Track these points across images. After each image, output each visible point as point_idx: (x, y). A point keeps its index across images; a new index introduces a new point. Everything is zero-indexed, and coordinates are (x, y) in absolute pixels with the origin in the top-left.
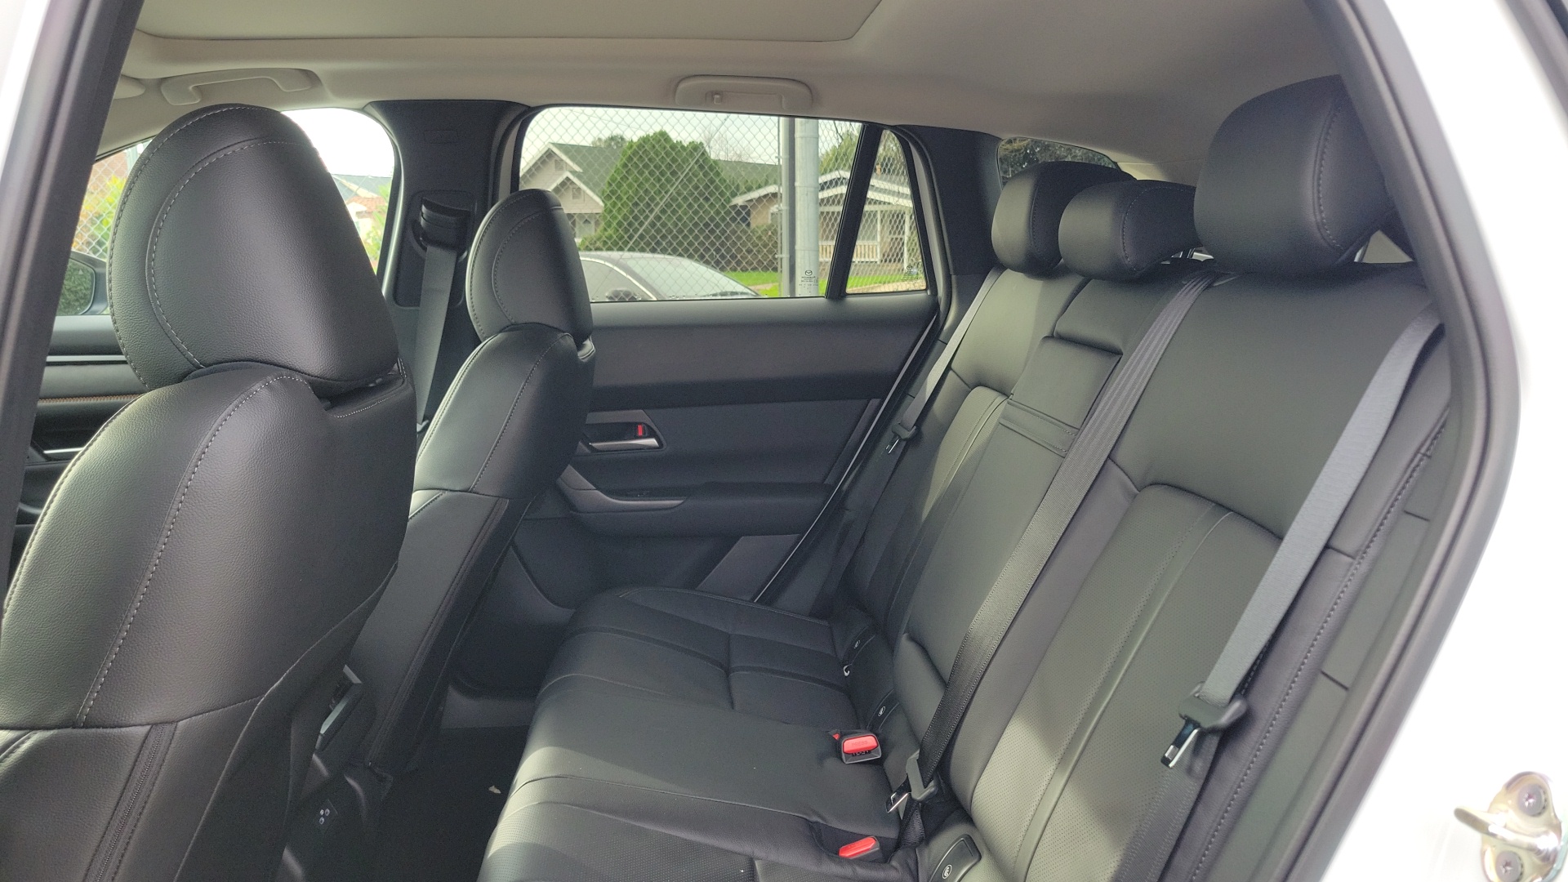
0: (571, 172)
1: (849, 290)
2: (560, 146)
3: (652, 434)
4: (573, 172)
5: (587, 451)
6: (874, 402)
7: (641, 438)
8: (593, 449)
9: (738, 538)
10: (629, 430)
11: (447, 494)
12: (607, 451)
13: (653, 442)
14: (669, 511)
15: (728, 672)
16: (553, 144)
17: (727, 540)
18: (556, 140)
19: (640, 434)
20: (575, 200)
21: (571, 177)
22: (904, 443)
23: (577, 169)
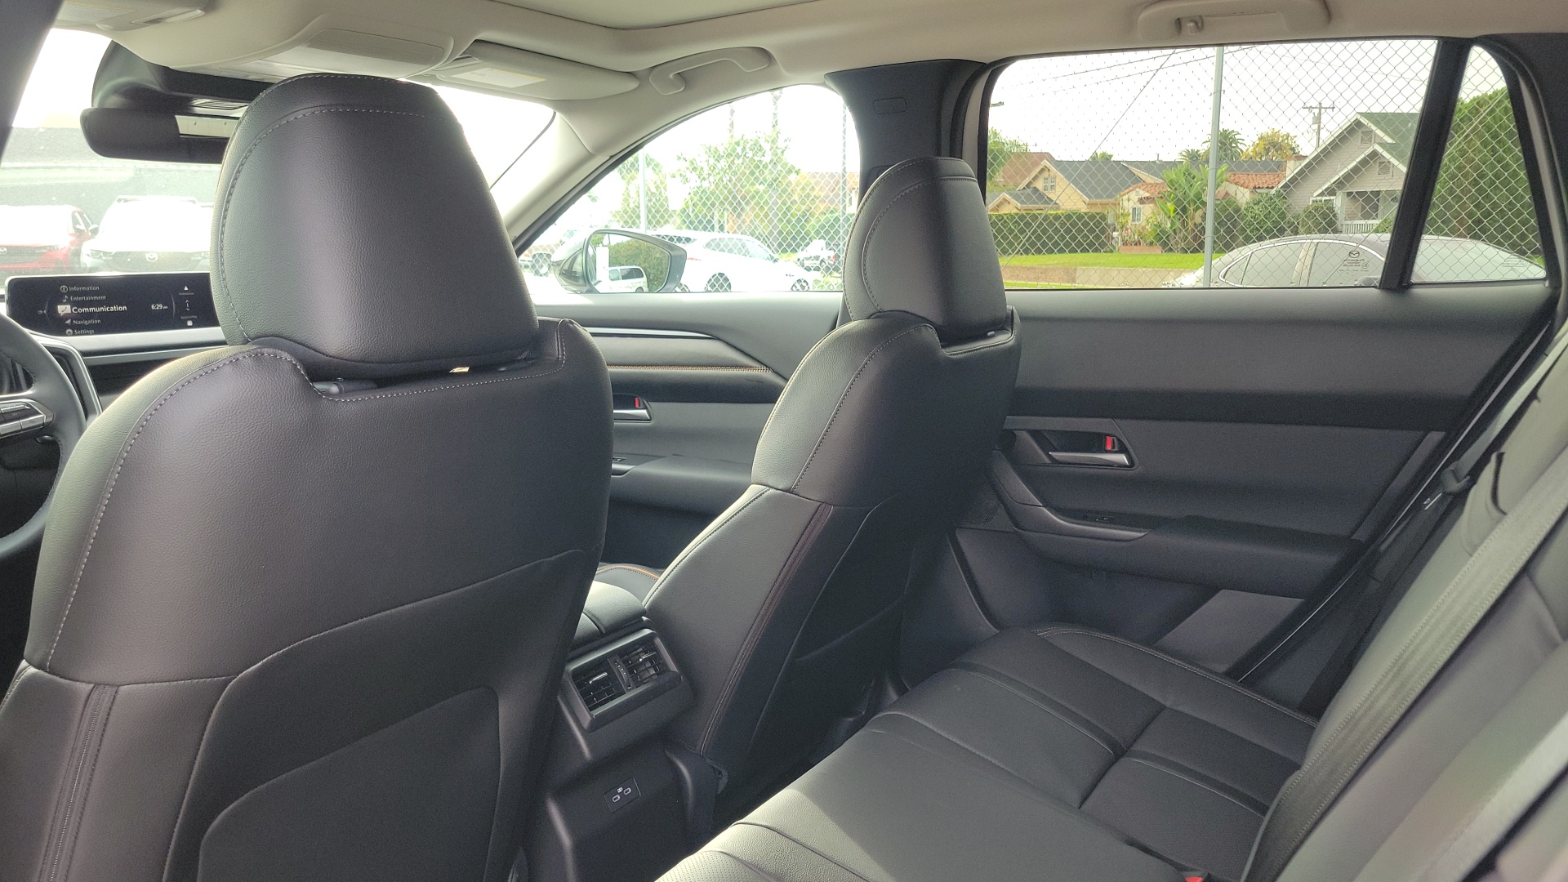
0: (1380, 144)
1: (1414, 280)
2: (1369, 116)
3: (1123, 450)
4: (1383, 145)
5: (1047, 461)
6: (1435, 437)
7: (1107, 452)
8: (1050, 457)
9: (1221, 589)
10: (1095, 442)
11: (772, 491)
12: (1065, 463)
13: (1122, 458)
14: (1123, 544)
15: (1120, 752)
16: (1360, 114)
17: (1207, 590)
18: (1364, 109)
19: (1109, 448)
20: (1382, 176)
21: (1380, 150)
22: (1450, 499)
23: (1389, 140)
